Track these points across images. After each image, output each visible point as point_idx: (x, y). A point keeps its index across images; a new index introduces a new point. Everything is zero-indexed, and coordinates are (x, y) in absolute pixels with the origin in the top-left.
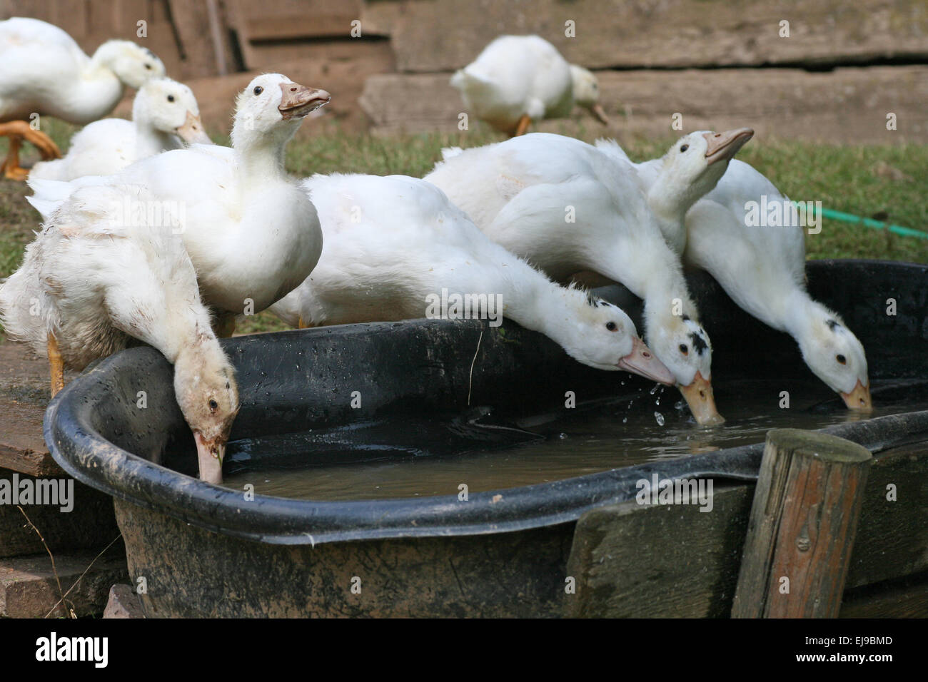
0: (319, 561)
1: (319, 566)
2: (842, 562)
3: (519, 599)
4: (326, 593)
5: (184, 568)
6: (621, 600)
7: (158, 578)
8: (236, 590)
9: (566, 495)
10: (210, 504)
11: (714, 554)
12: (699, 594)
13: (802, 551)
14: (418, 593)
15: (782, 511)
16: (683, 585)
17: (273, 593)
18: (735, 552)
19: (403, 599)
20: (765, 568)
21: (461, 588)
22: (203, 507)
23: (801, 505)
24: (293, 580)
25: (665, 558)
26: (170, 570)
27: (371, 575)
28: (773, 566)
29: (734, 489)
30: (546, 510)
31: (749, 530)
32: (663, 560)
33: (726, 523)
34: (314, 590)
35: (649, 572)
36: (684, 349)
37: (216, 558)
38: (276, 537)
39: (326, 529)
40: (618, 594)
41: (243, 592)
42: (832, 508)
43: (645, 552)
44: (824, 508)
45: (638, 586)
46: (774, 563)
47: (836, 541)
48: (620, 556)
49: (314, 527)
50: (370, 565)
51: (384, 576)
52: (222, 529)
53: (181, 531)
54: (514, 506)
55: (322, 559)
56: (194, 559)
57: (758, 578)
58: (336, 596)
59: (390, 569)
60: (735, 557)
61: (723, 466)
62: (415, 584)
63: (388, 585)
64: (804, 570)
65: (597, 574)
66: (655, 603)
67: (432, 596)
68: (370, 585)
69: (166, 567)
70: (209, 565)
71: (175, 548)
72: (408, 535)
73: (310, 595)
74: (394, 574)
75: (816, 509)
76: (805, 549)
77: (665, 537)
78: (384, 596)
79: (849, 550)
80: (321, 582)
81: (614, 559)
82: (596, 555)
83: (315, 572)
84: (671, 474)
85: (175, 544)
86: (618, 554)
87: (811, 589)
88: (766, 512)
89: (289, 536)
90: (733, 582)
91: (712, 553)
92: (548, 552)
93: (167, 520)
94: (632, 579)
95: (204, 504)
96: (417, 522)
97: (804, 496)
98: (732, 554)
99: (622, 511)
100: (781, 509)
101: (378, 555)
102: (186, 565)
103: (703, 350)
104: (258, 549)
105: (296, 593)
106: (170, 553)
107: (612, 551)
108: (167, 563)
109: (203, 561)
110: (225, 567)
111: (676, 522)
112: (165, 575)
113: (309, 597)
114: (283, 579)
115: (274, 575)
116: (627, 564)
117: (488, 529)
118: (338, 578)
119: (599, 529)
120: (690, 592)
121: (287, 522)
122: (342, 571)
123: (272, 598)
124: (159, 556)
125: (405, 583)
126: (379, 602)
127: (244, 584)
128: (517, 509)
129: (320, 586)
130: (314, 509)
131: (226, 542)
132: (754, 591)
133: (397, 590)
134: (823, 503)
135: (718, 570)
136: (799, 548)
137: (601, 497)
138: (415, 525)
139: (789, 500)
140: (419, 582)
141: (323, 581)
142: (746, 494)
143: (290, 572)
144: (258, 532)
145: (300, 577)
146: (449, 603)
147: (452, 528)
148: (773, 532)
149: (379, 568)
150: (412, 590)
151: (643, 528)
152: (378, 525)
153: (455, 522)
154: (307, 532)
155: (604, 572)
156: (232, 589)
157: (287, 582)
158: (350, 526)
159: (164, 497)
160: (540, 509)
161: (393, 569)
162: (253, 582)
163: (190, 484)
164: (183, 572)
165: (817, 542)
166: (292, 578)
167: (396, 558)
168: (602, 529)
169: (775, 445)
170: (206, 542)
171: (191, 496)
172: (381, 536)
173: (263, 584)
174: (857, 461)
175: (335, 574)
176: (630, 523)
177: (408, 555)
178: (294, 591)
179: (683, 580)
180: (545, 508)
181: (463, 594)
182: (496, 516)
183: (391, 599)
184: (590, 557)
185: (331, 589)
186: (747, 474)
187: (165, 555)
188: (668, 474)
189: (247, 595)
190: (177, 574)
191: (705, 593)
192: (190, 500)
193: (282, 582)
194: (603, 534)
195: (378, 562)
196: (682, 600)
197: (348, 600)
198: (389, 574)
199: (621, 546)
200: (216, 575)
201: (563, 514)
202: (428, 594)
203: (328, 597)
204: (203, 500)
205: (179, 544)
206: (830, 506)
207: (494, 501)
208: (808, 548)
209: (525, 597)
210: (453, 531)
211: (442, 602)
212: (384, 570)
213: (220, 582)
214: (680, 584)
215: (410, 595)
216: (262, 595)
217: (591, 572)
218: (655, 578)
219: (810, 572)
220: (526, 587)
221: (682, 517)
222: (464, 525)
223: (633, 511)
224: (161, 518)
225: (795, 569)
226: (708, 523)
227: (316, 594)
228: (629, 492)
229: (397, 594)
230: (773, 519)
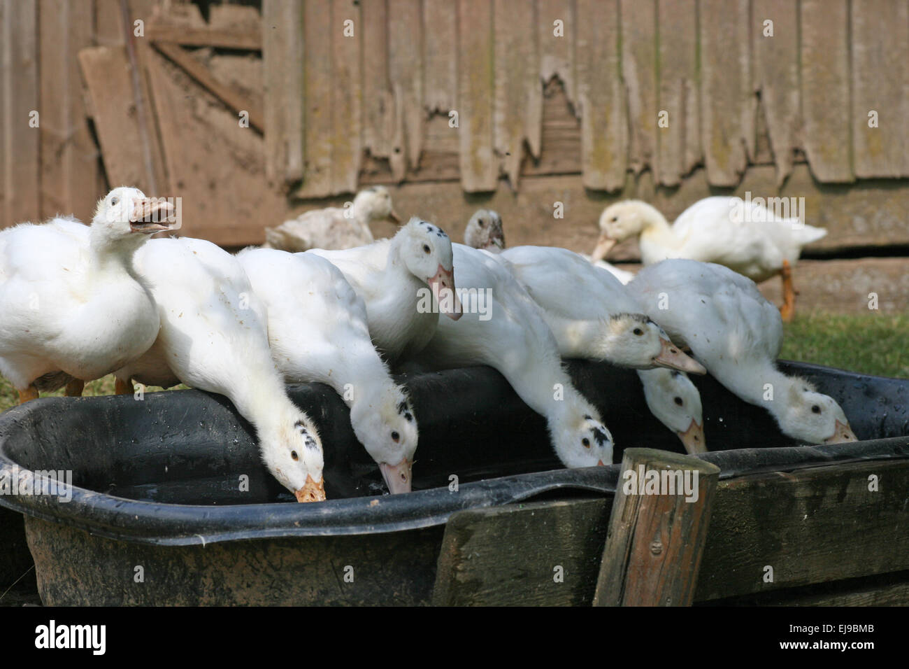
0: (210, 564)
1: (211, 568)
2: (693, 565)
3: (395, 598)
4: (217, 593)
5: (87, 579)
6: (488, 595)
7: (64, 591)
8: (135, 596)
9: (438, 502)
10: (111, 513)
11: (575, 558)
12: (561, 595)
13: (655, 554)
14: (301, 592)
15: (637, 518)
16: (546, 586)
17: (169, 596)
18: (595, 558)
19: (287, 598)
20: (621, 569)
21: (341, 587)
22: (104, 516)
23: (655, 512)
24: (187, 583)
25: (529, 559)
26: (75, 583)
27: (259, 576)
28: (628, 568)
29: (594, 500)
30: (420, 514)
31: (608, 538)
32: (527, 562)
33: (586, 532)
34: (205, 591)
35: (514, 571)
36: (586, 442)
37: (116, 568)
38: (171, 540)
39: (217, 530)
40: (484, 590)
41: (141, 598)
42: (683, 516)
43: (510, 552)
44: (676, 515)
45: (503, 584)
46: (630, 565)
47: (686, 545)
48: (487, 554)
49: (205, 529)
50: (258, 566)
51: (270, 576)
52: (122, 536)
53: (86, 544)
54: (390, 510)
55: (213, 562)
56: (97, 570)
57: (615, 580)
58: (226, 596)
59: (276, 569)
60: (595, 563)
61: (584, 480)
62: (299, 583)
63: (274, 585)
64: (657, 572)
65: (465, 569)
66: (519, 600)
67: (315, 594)
68: (257, 585)
69: (71, 580)
70: (111, 574)
71: (80, 562)
72: (292, 534)
73: (203, 597)
74: (279, 575)
75: (668, 516)
76: (658, 552)
77: (529, 540)
78: (270, 595)
79: (699, 556)
80: (213, 584)
81: (481, 557)
82: (464, 551)
83: (207, 575)
84: (535, 485)
85: (80, 558)
86: (484, 552)
87: (663, 589)
88: (623, 520)
89: (183, 538)
90: (593, 586)
91: (573, 558)
92: (422, 555)
93: (73, 537)
94: (499, 576)
95: (105, 514)
96: (300, 523)
97: (657, 503)
98: (592, 561)
99: (489, 513)
100: (636, 516)
101: (265, 557)
102: (89, 577)
103: (604, 442)
104: (155, 556)
105: (189, 595)
106: (75, 566)
107: (479, 549)
108: (73, 576)
109: (105, 571)
110: (125, 576)
111: (540, 526)
112: (71, 588)
113: (201, 598)
114: (177, 583)
115: (169, 579)
116: (494, 562)
117: (366, 530)
118: (228, 580)
119: (468, 528)
120: (552, 593)
121: (181, 525)
122: (232, 572)
123: (167, 602)
124: (65, 571)
125: (289, 582)
126: (266, 600)
127: (142, 590)
128: (393, 512)
129: (211, 587)
130: (205, 514)
131: (126, 552)
132: (611, 592)
133: (282, 590)
134: (674, 510)
135: (579, 574)
136: (652, 552)
137: (470, 503)
138: (299, 526)
139: (643, 508)
140: (303, 582)
141: (215, 582)
142: (605, 506)
143: (184, 576)
144: (153, 536)
145: (193, 580)
146: (330, 601)
147: (332, 529)
148: (628, 537)
149: (266, 569)
150: (296, 589)
151: (508, 530)
152: (264, 526)
153: (335, 523)
154: (198, 534)
155: (472, 568)
156: (131, 595)
157: (181, 585)
158: (238, 527)
159: (69, 510)
160: (414, 513)
161: (279, 569)
162: (150, 587)
163: (93, 497)
164: (87, 584)
165: (668, 547)
166: (186, 581)
167: (281, 559)
168: (470, 527)
169: (631, 459)
170: (108, 555)
171: (93, 507)
172: (266, 536)
173: (159, 589)
174: (706, 473)
175: (225, 576)
176: (496, 524)
177: (293, 556)
178: (188, 592)
179: (547, 581)
180: (418, 512)
181: (343, 592)
182: (373, 518)
183: (276, 598)
184: (459, 554)
185: (222, 589)
186: (606, 488)
187: (71, 569)
188: (533, 484)
189: (145, 601)
190: (81, 586)
191: (567, 594)
192: (92, 510)
193: (177, 585)
194: (471, 532)
195: (265, 563)
196: (545, 599)
197: (237, 600)
198: (274, 574)
199: (488, 545)
200: (116, 583)
201: (435, 518)
202: (311, 593)
203: (218, 598)
204: (104, 509)
205: (83, 558)
206: (681, 513)
207: (372, 505)
208: (661, 551)
209: (400, 596)
210: (334, 531)
211: (323, 600)
212: (270, 571)
213: (121, 590)
214: (544, 585)
215: (294, 594)
216: (158, 599)
217: (459, 567)
218: (520, 577)
219: (662, 573)
220: (401, 587)
221: (545, 523)
222: (344, 526)
223: (498, 513)
224: (68, 534)
225: (649, 570)
226: (569, 530)
227: (207, 595)
228: (496, 500)
229: (282, 593)
230: (628, 525)
